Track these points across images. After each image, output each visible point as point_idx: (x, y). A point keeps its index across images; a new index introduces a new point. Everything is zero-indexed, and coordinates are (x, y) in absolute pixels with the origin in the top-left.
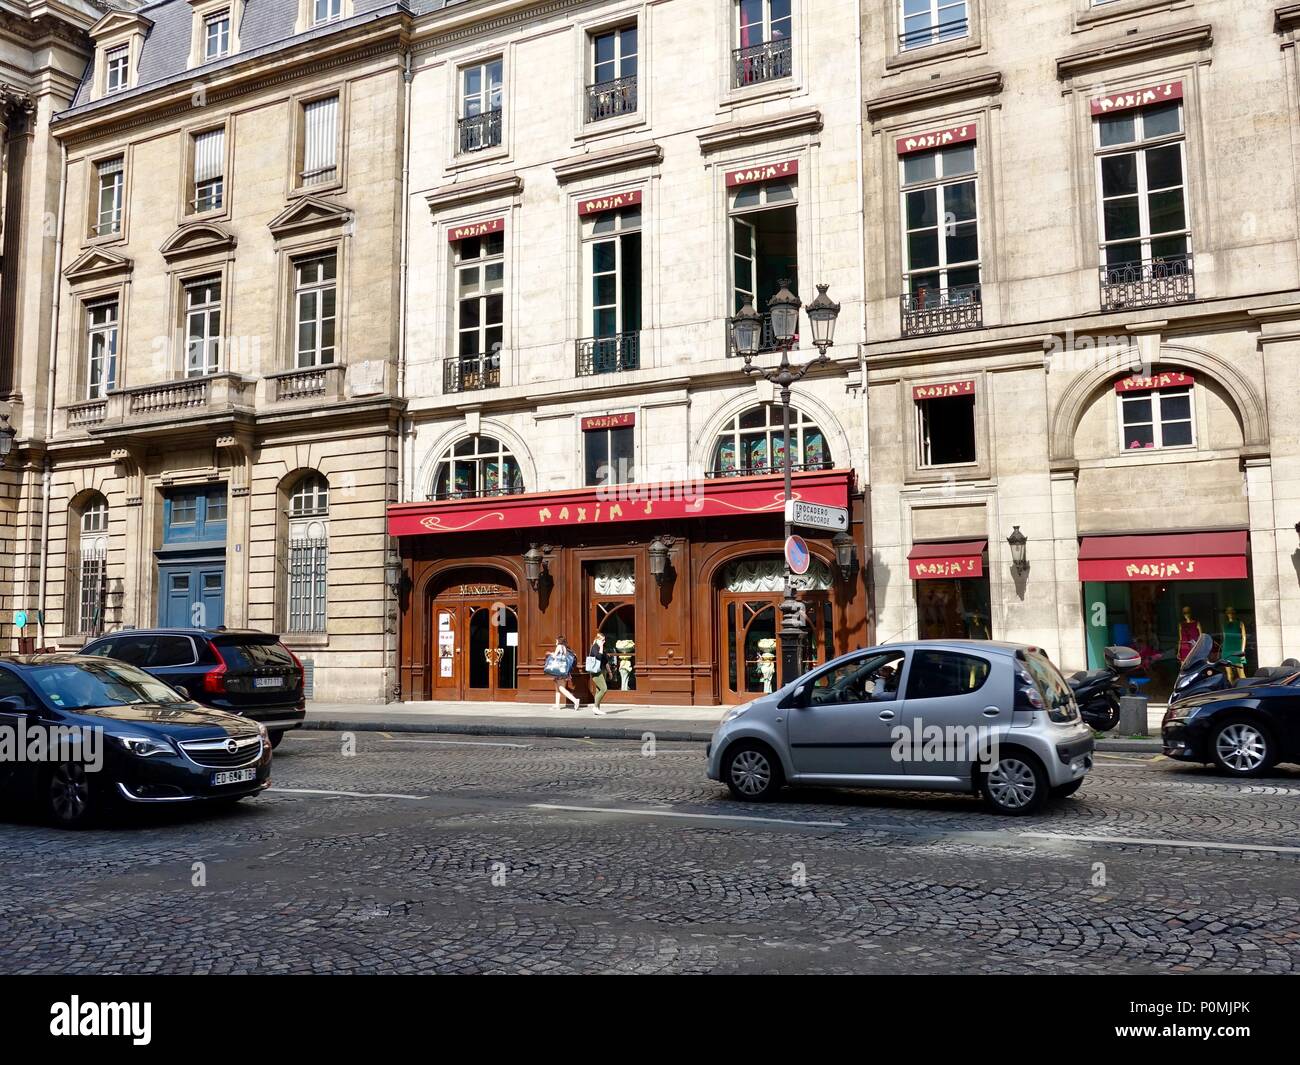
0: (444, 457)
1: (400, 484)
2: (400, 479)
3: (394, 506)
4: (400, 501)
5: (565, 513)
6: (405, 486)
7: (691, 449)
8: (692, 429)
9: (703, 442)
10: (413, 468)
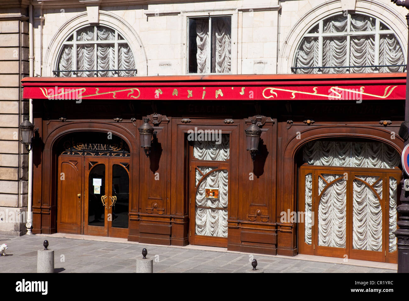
0: (68, 40)
1: (31, 61)
2: (31, 56)
3: (26, 79)
4: (31, 75)
5: (175, 92)
6: (36, 63)
7: (281, 47)
8: (281, 31)
9: (290, 43)
10: (42, 48)
